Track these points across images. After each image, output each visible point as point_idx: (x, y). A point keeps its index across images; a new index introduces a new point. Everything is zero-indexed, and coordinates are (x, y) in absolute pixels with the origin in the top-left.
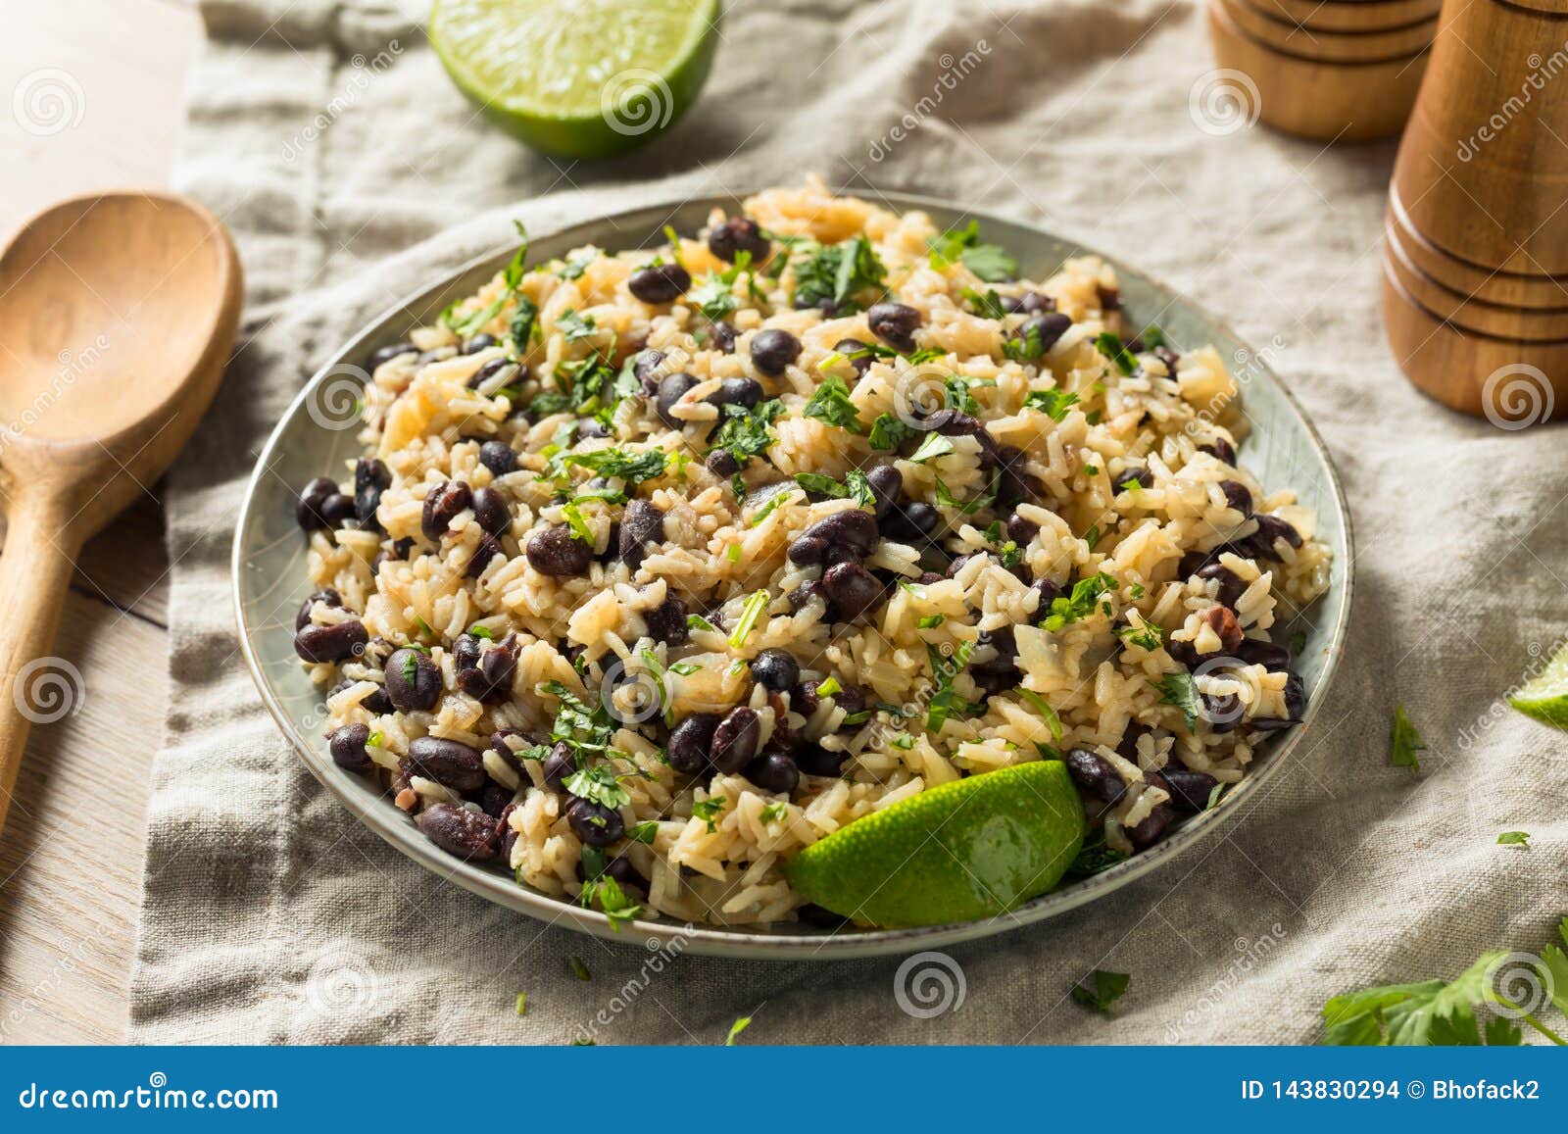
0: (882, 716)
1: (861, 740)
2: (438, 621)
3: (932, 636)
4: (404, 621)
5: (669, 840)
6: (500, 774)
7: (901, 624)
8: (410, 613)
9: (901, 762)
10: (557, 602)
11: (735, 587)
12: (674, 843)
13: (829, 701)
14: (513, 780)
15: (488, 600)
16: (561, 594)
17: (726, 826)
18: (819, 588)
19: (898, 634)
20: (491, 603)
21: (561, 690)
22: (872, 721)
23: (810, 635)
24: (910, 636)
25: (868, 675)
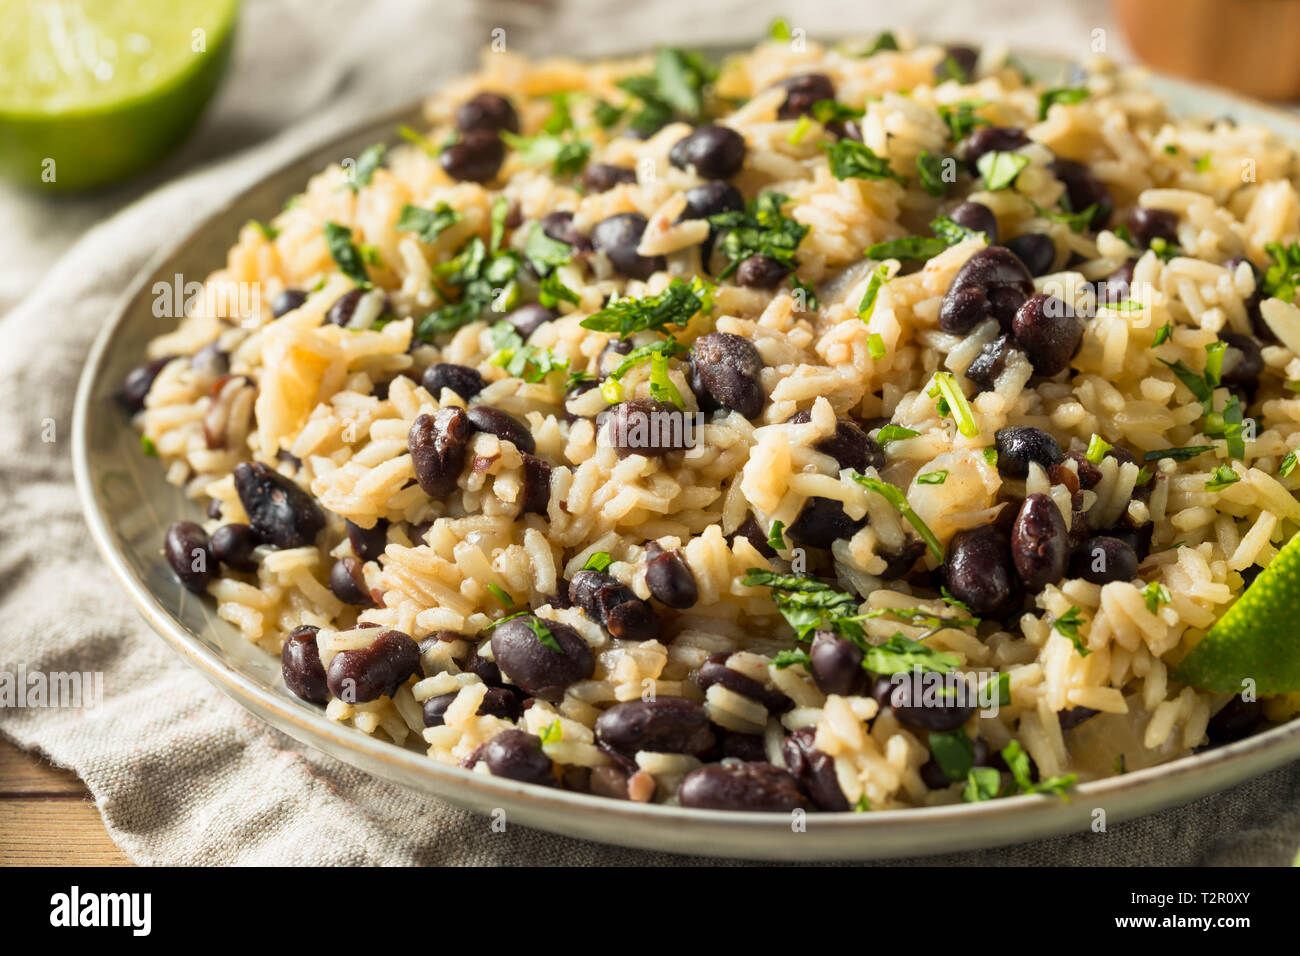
0: (1168, 465)
1: (1160, 497)
2: (517, 582)
3: (1169, 353)
4: (465, 601)
5: (1032, 690)
6: (740, 712)
7: (1127, 354)
8: (469, 587)
9: (1218, 512)
10: (684, 486)
11: (889, 390)
12: (1042, 688)
13: (1110, 461)
14: (759, 714)
15: (578, 525)
16: (684, 475)
17: (1097, 640)
18: (1009, 344)
19: (1125, 367)
20: (584, 527)
21: (768, 575)
22: (1159, 474)
23: (1025, 404)
24: (1143, 363)
25: (1122, 421)
